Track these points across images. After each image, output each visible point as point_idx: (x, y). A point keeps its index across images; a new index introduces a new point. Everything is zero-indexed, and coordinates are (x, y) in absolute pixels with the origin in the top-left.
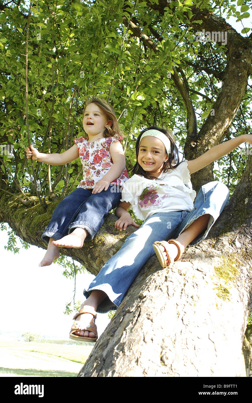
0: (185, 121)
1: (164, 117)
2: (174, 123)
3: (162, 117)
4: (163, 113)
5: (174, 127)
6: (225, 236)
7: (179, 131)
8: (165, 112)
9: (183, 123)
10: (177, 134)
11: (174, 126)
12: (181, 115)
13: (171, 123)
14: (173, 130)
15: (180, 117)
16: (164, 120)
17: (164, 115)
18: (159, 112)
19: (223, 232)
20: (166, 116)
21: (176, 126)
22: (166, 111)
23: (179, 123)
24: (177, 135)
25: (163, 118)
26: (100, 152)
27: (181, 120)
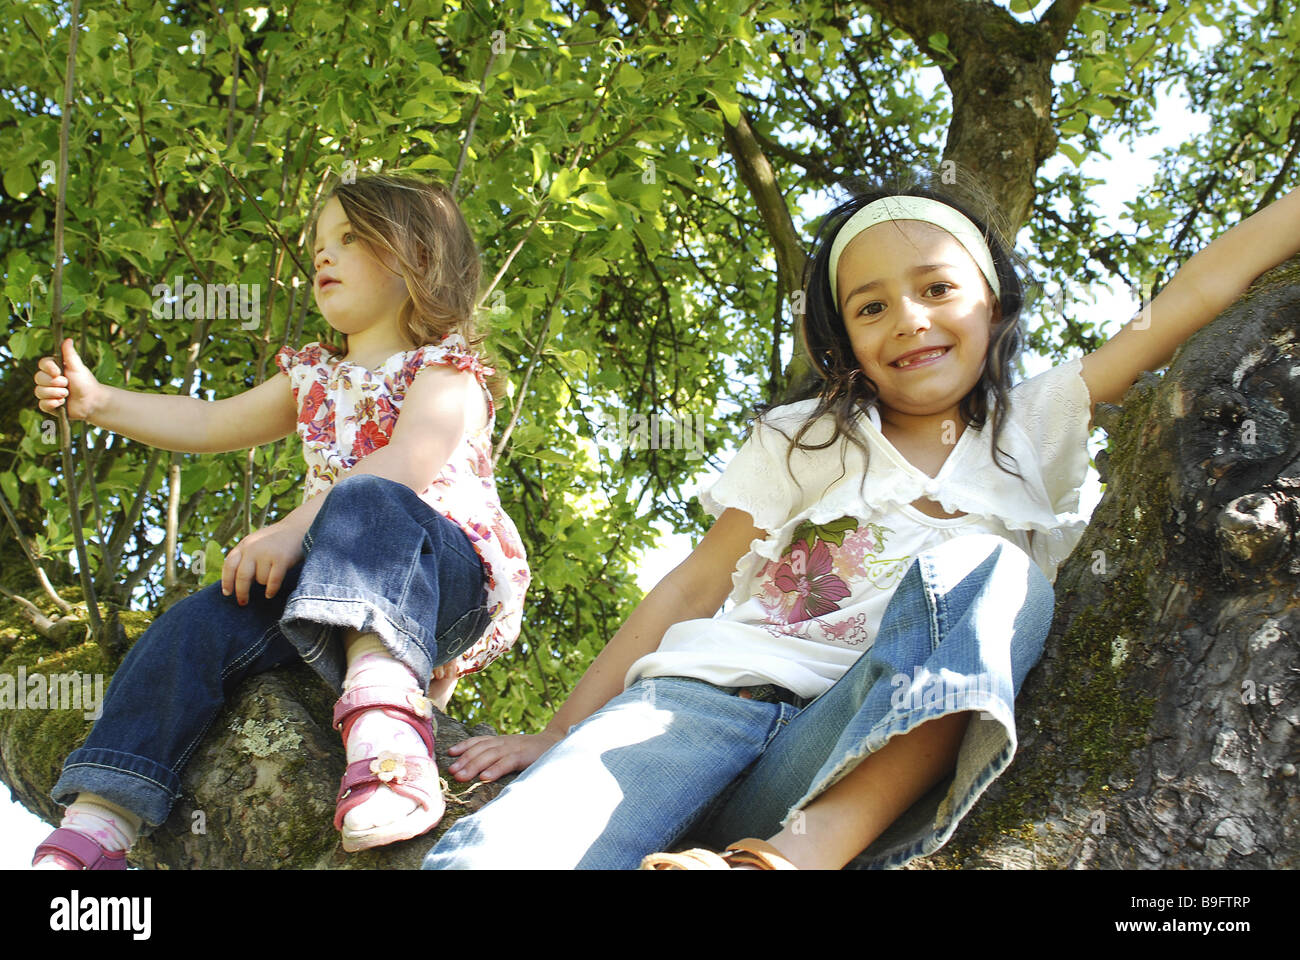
0: (761, 373)
1: (685, 348)
2: (721, 379)
3: (678, 347)
4: (682, 333)
5: (721, 393)
6: (1009, 843)
7: (738, 409)
8: (691, 331)
9: (753, 380)
10: (728, 418)
11: (721, 389)
12: (749, 352)
13: (711, 377)
14: (714, 402)
15: (745, 358)
16: (683, 359)
17: (687, 339)
18: (669, 330)
19: (995, 817)
20: (692, 345)
21: (727, 391)
22: (693, 326)
23: (737, 381)
24: (731, 424)
25: (680, 351)
26: (377, 408)
27: (747, 368)
